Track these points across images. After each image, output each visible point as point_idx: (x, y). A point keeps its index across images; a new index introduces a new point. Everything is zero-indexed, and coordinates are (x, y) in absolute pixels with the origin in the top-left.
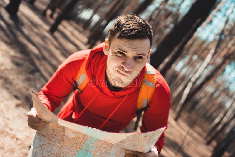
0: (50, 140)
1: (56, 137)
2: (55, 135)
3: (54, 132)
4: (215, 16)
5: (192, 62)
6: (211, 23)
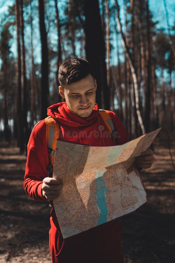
0: (69, 201)
1: (72, 195)
2: (70, 195)
3: (67, 193)
4: (110, 39)
5: (124, 92)
6: (112, 48)
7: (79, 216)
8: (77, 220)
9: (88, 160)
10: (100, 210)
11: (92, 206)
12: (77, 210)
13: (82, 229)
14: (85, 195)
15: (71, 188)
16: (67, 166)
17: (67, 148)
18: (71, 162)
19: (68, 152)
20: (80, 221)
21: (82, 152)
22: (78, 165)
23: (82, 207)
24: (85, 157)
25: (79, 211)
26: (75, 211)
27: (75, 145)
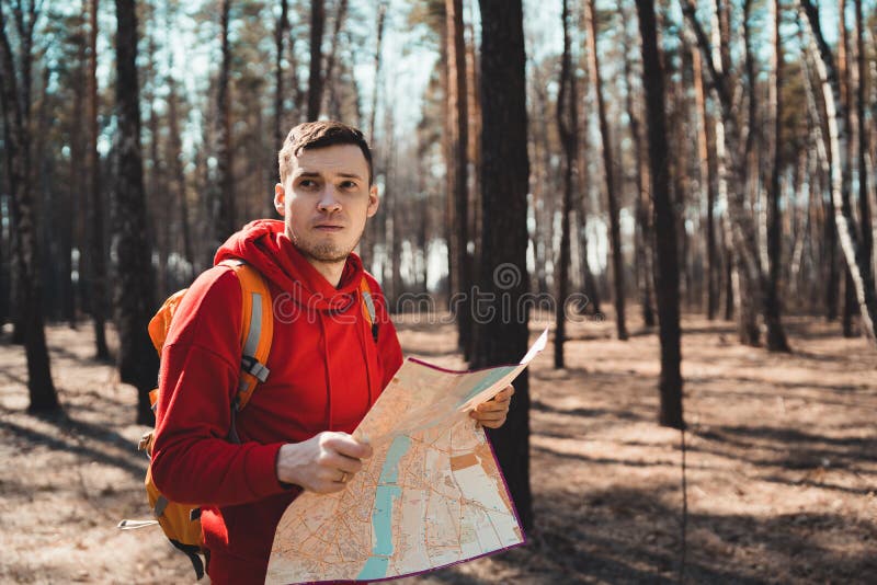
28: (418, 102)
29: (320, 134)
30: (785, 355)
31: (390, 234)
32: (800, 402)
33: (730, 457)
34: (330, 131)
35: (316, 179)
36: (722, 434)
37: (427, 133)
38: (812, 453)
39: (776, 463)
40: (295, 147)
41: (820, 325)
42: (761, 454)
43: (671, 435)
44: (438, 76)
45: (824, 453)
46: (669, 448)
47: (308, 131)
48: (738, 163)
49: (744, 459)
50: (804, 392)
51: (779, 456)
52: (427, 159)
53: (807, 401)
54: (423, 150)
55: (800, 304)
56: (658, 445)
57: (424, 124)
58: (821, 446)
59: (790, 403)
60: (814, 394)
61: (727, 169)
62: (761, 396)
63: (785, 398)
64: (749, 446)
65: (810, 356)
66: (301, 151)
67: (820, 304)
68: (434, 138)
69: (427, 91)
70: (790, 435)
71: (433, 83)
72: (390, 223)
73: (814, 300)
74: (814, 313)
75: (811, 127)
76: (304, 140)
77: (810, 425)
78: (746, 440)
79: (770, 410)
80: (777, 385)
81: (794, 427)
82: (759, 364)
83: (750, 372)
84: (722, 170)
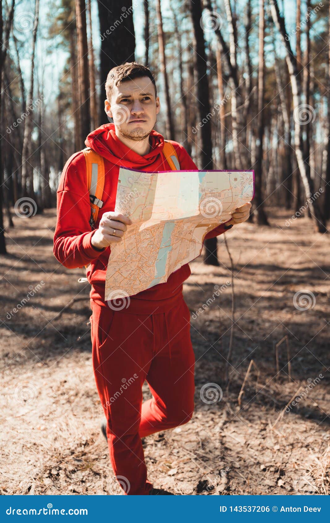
7: (132, 278)
8: (128, 283)
9: (156, 196)
10: (157, 272)
11: (150, 268)
12: (130, 272)
13: (131, 294)
14: (145, 254)
15: (132, 246)
16: (130, 207)
17: (130, 179)
18: (136, 200)
19: (132, 184)
20: (131, 284)
21: (150, 183)
22: (144, 204)
23: (137, 268)
24: (153, 190)
25: (133, 272)
26: (129, 273)
27: (141, 174)
28: (57, 83)
29: (128, 73)
30: (266, 227)
31: (42, 162)
32: (277, 251)
33: (245, 279)
34: (133, 70)
35: (129, 98)
36: (238, 268)
37: (63, 102)
38: (286, 276)
39: (269, 282)
40: (115, 81)
41: (283, 212)
42: (260, 278)
43: (211, 269)
44: (70, 67)
45: (293, 276)
46: (211, 276)
47: (121, 71)
48: (243, 121)
49: (252, 280)
50: (279, 246)
51: (270, 279)
52: (63, 118)
53: (281, 250)
54: (61, 112)
55: (272, 201)
56: (205, 274)
57: (61, 96)
58: (291, 273)
59: (273, 251)
60: (284, 247)
61: (237, 124)
62: (256, 248)
63: (271, 248)
64: (253, 274)
65: (280, 228)
66: (119, 83)
67: (283, 201)
68: (68, 105)
69: (63, 76)
70: (274, 268)
71: (66, 71)
72: (42, 155)
73: (279, 198)
74: (279, 205)
75: (279, 103)
76: (120, 76)
77: (283, 263)
78: (251, 271)
79: (263, 255)
80: (265, 242)
81: (276, 264)
82: (254, 232)
83: (249, 236)
84: (234, 125)
